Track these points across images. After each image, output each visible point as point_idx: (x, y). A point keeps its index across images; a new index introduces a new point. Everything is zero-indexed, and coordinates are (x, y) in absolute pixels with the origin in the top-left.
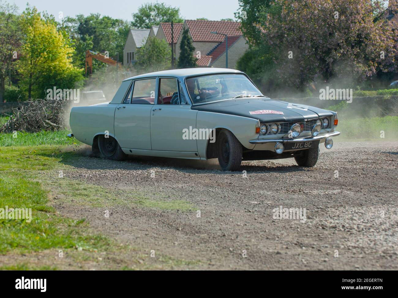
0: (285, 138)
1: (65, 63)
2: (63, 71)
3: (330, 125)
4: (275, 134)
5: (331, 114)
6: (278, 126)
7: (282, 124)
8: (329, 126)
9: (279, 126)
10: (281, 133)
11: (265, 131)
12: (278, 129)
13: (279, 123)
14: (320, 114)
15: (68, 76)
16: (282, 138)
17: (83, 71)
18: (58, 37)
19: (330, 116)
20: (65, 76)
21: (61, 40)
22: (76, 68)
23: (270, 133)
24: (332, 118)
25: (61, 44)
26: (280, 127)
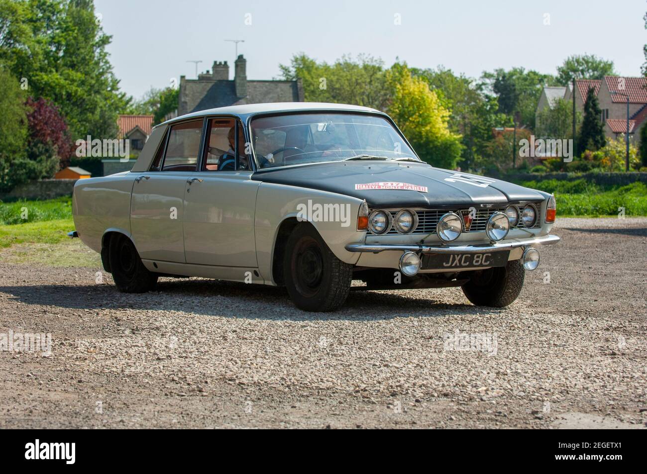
0: (426, 243)
1: (439, 129)
2: (437, 137)
3: (539, 220)
4: (405, 233)
5: (540, 197)
6: (412, 216)
7: (423, 213)
8: (535, 223)
9: (414, 217)
10: (419, 231)
11: (384, 226)
12: (413, 222)
13: (413, 210)
14: (512, 196)
15: (442, 144)
16: (422, 242)
17: (461, 138)
18: (430, 97)
19: (538, 202)
20: (439, 144)
21: (434, 101)
22: (452, 134)
23: (392, 230)
24: (544, 205)
25: (434, 106)
26: (417, 218)
